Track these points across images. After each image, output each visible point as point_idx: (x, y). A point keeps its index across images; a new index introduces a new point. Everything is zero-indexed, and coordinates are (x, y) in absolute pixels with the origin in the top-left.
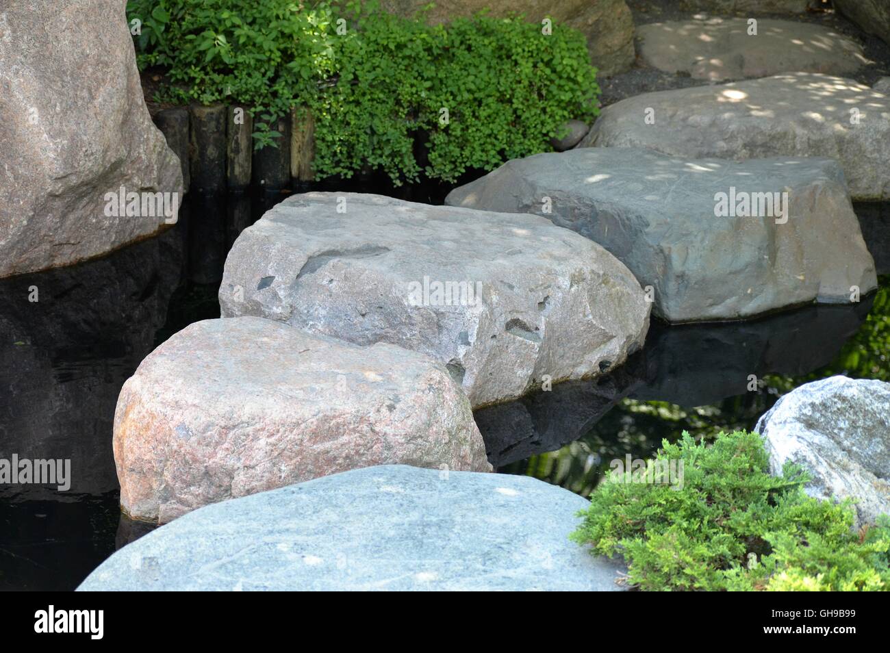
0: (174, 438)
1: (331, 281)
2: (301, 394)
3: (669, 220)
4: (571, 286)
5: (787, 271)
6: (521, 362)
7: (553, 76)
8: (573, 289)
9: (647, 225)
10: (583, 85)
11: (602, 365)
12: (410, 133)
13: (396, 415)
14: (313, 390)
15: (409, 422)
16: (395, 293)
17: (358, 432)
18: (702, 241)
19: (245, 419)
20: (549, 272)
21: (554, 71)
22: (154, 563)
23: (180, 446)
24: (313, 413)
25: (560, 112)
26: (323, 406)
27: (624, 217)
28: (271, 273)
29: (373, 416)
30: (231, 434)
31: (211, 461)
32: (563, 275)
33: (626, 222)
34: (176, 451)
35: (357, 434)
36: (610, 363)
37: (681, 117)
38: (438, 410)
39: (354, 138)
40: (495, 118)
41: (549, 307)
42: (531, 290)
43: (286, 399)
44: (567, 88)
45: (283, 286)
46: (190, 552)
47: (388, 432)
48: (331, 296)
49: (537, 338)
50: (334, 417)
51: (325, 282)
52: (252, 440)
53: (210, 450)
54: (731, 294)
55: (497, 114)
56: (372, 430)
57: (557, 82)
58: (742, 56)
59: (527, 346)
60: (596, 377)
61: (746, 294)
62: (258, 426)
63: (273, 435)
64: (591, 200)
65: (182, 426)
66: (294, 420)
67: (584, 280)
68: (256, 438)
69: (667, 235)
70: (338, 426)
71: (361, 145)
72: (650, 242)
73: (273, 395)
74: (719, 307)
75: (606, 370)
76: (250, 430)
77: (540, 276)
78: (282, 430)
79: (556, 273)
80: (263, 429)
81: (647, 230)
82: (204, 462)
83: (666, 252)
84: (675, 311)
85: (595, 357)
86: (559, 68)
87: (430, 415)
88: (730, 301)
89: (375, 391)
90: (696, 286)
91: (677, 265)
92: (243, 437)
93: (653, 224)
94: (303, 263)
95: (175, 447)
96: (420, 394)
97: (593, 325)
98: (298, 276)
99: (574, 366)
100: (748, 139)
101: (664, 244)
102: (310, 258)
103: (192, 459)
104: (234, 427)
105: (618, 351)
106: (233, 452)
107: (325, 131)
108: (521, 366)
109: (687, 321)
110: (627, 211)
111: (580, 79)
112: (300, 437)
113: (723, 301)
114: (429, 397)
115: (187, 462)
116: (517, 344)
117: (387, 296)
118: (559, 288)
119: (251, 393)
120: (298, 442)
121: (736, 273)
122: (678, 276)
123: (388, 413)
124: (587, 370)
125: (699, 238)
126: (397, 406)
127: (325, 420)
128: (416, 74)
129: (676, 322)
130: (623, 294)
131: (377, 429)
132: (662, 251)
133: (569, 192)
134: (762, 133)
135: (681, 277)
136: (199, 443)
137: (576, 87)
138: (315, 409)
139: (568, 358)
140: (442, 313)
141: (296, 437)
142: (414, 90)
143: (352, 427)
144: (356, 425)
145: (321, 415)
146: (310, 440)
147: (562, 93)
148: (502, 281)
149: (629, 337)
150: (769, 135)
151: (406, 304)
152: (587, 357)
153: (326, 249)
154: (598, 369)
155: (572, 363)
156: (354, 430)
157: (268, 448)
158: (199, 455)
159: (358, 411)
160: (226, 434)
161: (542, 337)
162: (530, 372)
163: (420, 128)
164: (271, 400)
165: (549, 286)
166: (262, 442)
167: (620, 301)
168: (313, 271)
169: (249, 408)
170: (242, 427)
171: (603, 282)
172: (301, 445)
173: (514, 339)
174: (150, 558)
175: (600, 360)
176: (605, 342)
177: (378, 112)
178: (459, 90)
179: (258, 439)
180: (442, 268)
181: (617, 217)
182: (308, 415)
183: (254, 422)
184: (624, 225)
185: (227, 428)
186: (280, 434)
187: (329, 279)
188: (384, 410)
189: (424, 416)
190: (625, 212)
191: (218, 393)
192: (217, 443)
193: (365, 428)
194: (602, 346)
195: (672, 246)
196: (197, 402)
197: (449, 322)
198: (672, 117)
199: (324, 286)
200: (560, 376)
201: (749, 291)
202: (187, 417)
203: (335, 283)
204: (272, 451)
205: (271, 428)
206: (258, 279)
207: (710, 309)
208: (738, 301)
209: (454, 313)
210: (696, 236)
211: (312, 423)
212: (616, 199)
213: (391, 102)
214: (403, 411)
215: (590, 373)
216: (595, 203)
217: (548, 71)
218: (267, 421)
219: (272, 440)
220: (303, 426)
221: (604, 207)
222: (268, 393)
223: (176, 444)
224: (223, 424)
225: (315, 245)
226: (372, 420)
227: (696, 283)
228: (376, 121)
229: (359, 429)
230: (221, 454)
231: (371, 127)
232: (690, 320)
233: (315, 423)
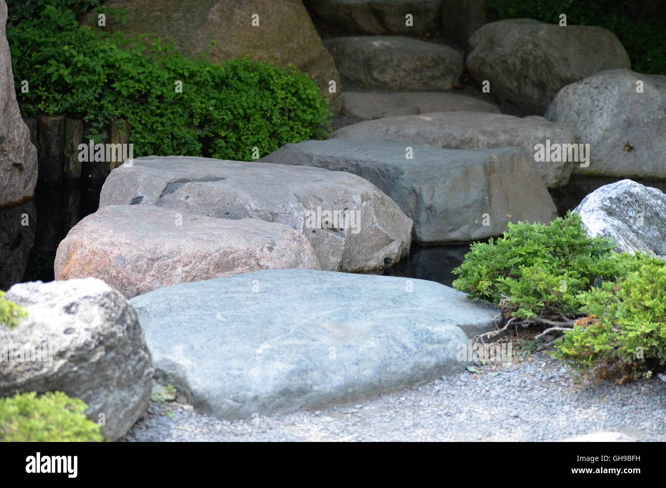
0: (113, 267)
1: (187, 197)
2: (205, 237)
3: (417, 169)
4: (362, 202)
5: (499, 211)
6: (333, 252)
7: (299, 103)
8: (364, 204)
9: (403, 173)
10: (320, 110)
11: (387, 260)
12: (200, 139)
13: (274, 254)
14: (213, 235)
15: (284, 259)
16: (239, 201)
17: (248, 265)
18: (444, 182)
19: (165, 253)
20: (346, 192)
21: (300, 99)
22: (143, 312)
23: (118, 273)
24: (216, 249)
25: (304, 130)
26: (223, 244)
27: (383, 169)
28: (140, 194)
29: (258, 254)
30: (156, 264)
31: (142, 283)
32: (356, 194)
33: (386, 173)
34: (115, 277)
35: (247, 267)
36: (391, 260)
37: (394, 131)
38: (301, 254)
39: (160, 141)
40: (260, 131)
42: (335, 203)
43: (194, 240)
44: (308, 112)
45: (150, 203)
46: (169, 305)
47: (269, 266)
48: (188, 208)
49: (343, 236)
50: (231, 253)
51: (183, 199)
52: (171, 269)
53: (140, 276)
54: (465, 222)
55: (261, 128)
56: (258, 265)
57: (301, 107)
58: (418, 108)
59: (337, 241)
60: (382, 269)
61: (474, 224)
62: (175, 259)
63: (187, 265)
64: (356, 161)
65: (120, 257)
66: (203, 254)
67: (370, 199)
68: (174, 268)
69: (417, 179)
70: (234, 260)
71: (166, 145)
72: (405, 185)
73: (184, 238)
74: (456, 232)
75: (390, 265)
76: (170, 261)
77: (340, 194)
78: (193, 261)
79: (350, 193)
80: (179, 261)
81: (402, 177)
82: (137, 285)
83: (418, 191)
84: (426, 235)
85: (382, 254)
86: (304, 96)
87: (296, 256)
88: (464, 228)
89: (257, 237)
90: (441, 215)
91: (427, 200)
92: (164, 267)
93: (406, 173)
94: (164, 187)
95: (114, 273)
96: (289, 242)
97: (379, 230)
98: (161, 196)
99: (366, 261)
100: (446, 143)
101: (416, 186)
102: (168, 184)
103: (127, 282)
104: (158, 259)
105: (397, 250)
106: (158, 278)
107: (138, 136)
108: (333, 255)
109: (434, 243)
110: (385, 165)
111: (318, 105)
112: (207, 266)
113: (459, 228)
114: (295, 245)
115: (123, 285)
116: (330, 238)
117: (233, 205)
118: (354, 202)
119: (168, 236)
120: (206, 271)
121: (468, 207)
122: (427, 208)
123: (269, 252)
124: (376, 264)
125: (441, 181)
126: (275, 248)
127: (225, 255)
128: (204, 96)
129: (427, 243)
130: (395, 214)
131: (262, 263)
132: (414, 191)
133: (338, 158)
134: (455, 138)
135: (430, 208)
136: (133, 270)
137: (315, 111)
138: (217, 247)
139: (362, 254)
140: (276, 214)
141: (205, 267)
142: (204, 106)
143: (243, 261)
144: (247, 260)
145: (221, 251)
146: (214, 269)
147: (305, 115)
148: (314, 196)
149: (403, 242)
150: (460, 140)
151: (248, 208)
152: (375, 255)
153: (179, 178)
154: (383, 263)
155: (366, 258)
156: (245, 263)
157: (184, 274)
158: (133, 279)
159: (248, 249)
160: (152, 265)
161: (346, 235)
162: (339, 260)
163: (206, 135)
164: (184, 241)
165: (347, 201)
166: (179, 270)
167: (393, 218)
168: (172, 192)
169: (168, 246)
170: (163, 260)
171: (382, 203)
172: (207, 273)
173: (328, 234)
174: (139, 308)
175: (385, 257)
176: (387, 244)
177: (177, 122)
178: (235, 107)
179: (176, 268)
180: (269, 186)
181: (377, 171)
182: (212, 250)
183: (172, 256)
184: (383, 176)
185: (153, 260)
186: (192, 264)
187: (185, 196)
188: (265, 250)
189: (293, 257)
190: (384, 166)
191: (143, 237)
192: (146, 271)
193: (253, 262)
194: (385, 247)
195: (422, 186)
196: (128, 241)
197: (281, 220)
198: (387, 131)
199: (182, 201)
200: (357, 267)
201: (476, 222)
202: (124, 251)
203: (190, 199)
204: (187, 277)
205: (186, 260)
206: (130, 199)
207: (450, 234)
208: (470, 228)
209: (285, 213)
210: (439, 180)
211: (216, 256)
212: (375, 159)
213: (186, 116)
214: (279, 251)
215: (378, 266)
216: (360, 163)
217: (295, 99)
218: (182, 255)
219: (187, 268)
220: (209, 258)
221: (367, 165)
222: (180, 236)
223: (115, 271)
224: (149, 256)
225: (171, 176)
226: (258, 256)
227: (441, 213)
228: (176, 129)
229: (249, 262)
230: (149, 279)
231: (172, 133)
232: (436, 242)
233: (218, 256)
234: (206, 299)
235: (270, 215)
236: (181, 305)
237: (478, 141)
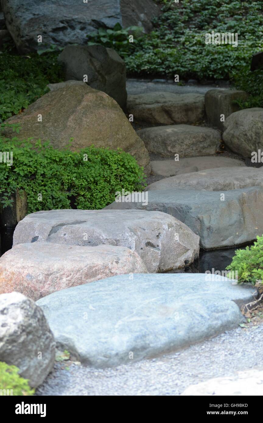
0: (25, 281)
1: (65, 235)
2: (78, 259)
3: (200, 206)
4: (169, 228)
5: (251, 226)
6: (154, 260)
7: (126, 171)
8: (170, 230)
9: (191, 209)
10: (139, 174)
11: (186, 262)
12: (69, 198)
13: (120, 265)
14: (83, 257)
15: (126, 268)
16: (96, 234)
17: (105, 273)
18: (216, 212)
19: (55, 270)
20: (158, 223)
21: (126, 169)
22: (45, 308)
23: (28, 284)
24: (85, 265)
25: (130, 186)
26: (88, 262)
27: (179, 207)
28: (37, 235)
29: (110, 266)
30: (50, 277)
31: (43, 289)
32: (164, 224)
33: (181, 209)
34: (26, 287)
35: (104, 274)
36: (189, 261)
37: (183, 183)
38: (136, 264)
39: (45, 201)
40: (104, 190)
41: (161, 237)
42: (153, 231)
43: (71, 261)
44: (132, 176)
45: (43, 240)
46: (61, 302)
47: (117, 272)
48: (66, 241)
49: (159, 250)
50: (94, 267)
51: (62, 236)
52: (60, 280)
53: (41, 285)
54: (231, 235)
55: (104, 188)
56: (111, 272)
57: (127, 174)
58: (196, 167)
59: (156, 253)
60: (184, 267)
61: (236, 235)
62: (62, 273)
63: (68, 276)
64: (163, 204)
65: (29, 275)
66: (77, 269)
67: (173, 226)
68: (61, 279)
69: (200, 212)
70: (96, 271)
71: (49, 203)
72: (193, 216)
73: (66, 260)
74: (226, 241)
75: (188, 264)
76: (58, 275)
77: (155, 225)
78: (72, 274)
79: (161, 223)
80: (64, 274)
81: (191, 211)
82: (40, 290)
83: (201, 219)
84: (208, 245)
85: (183, 259)
86: (128, 167)
87: (133, 266)
88: (230, 238)
89: (109, 256)
90: (216, 232)
91: (207, 223)
92: (55, 279)
93: (193, 208)
94: (50, 229)
95: (26, 285)
96: (127, 257)
97: (180, 244)
98: (49, 235)
99: (174, 263)
100: (215, 187)
101: (199, 216)
102: (53, 227)
103: (34, 289)
104: (51, 274)
105: (191, 255)
106: (52, 285)
107: (32, 199)
108: (154, 261)
109: (213, 248)
110: (180, 205)
111: (137, 171)
112: (81, 276)
113: (227, 238)
114: (131, 259)
115: (32, 291)
116: (151, 252)
117: (92, 237)
118: (164, 229)
119: (56, 260)
120: (80, 279)
121: (232, 225)
122: (208, 228)
123: (116, 264)
124: (180, 265)
125: (214, 211)
126: (119, 261)
127: (91, 268)
128: (69, 172)
129: (209, 249)
130: (188, 234)
131: (113, 272)
132: (199, 219)
133: (152, 202)
134: (220, 184)
135: (209, 228)
136: (37, 282)
137: (136, 175)
138: (85, 264)
139: (171, 259)
140: (118, 240)
141: (79, 276)
142: (69, 178)
143: (102, 271)
144: (104, 270)
145: (88, 266)
146: (85, 277)
147: (130, 178)
148: (140, 227)
149: (195, 250)
150: (223, 185)
151: (101, 238)
152: (179, 259)
153: (59, 223)
154: (184, 264)
155: (173, 261)
156: (103, 272)
157: (67, 282)
158: (37, 287)
159: (104, 264)
160: (48, 278)
161: (161, 249)
162: (158, 264)
163: (72, 195)
164: (65, 262)
165: (160, 229)
166: (64, 279)
167: (188, 236)
168: (55, 232)
169: (56, 266)
170: (54, 274)
171: (180, 228)
172: (81, 280)
173: (150, 250)
174: (43, 306)
175: (185, 260)
176: (185, 252)
177: (54, 189)
178: (88, 177)
179: (62, 279)
180: (113, 224)
181: (176, 209)
182: (82, 266)
183: (59, 271)
184: (180, 211)
185: (48, 275)
186: (71, 276)
187: (64, 234)
188: (114, 263)
189: (131, 266)
190: (180, 206)
191: (41, 262)
192: (45, 282)
193: (107, 271)
194: (185, 254)
195: (203, 216)
196: (33, 265)
197: (122, 243)
198: (179, 183)
199: (62, 237)
200: (169, 267)
201: (237, 234)
202: (30, 271)
203: (67, 235)
204: (69, 283)
205: (67, 273)
206: (31, 238)
207: (222, 242)
208: (233, 238)
209: (123, 240)
210: (213, 211)
211: (85, 269)
212: (174, 202)
213: (59, 184)
214: (122, 263)
215: (181, 266)
216: (165, 205)
217: (123, 169)
218: (65, 270)
219: (69, 278)
220: (81, 271)
221: (169, 205)
222: (63, 260)
223: (26, 284)
224: (46, 273)
225: (54, 222)
226: (110, 267)
227: (216, 231)
228: (54, 193)
229: (105, 272)
230: (47, 286)
231: (52, 196)
232: (214, 248)
233: (86, 270)
234: (82, 297)
235: (115, 241)
236: (68, 302)
237: (234, 185)
